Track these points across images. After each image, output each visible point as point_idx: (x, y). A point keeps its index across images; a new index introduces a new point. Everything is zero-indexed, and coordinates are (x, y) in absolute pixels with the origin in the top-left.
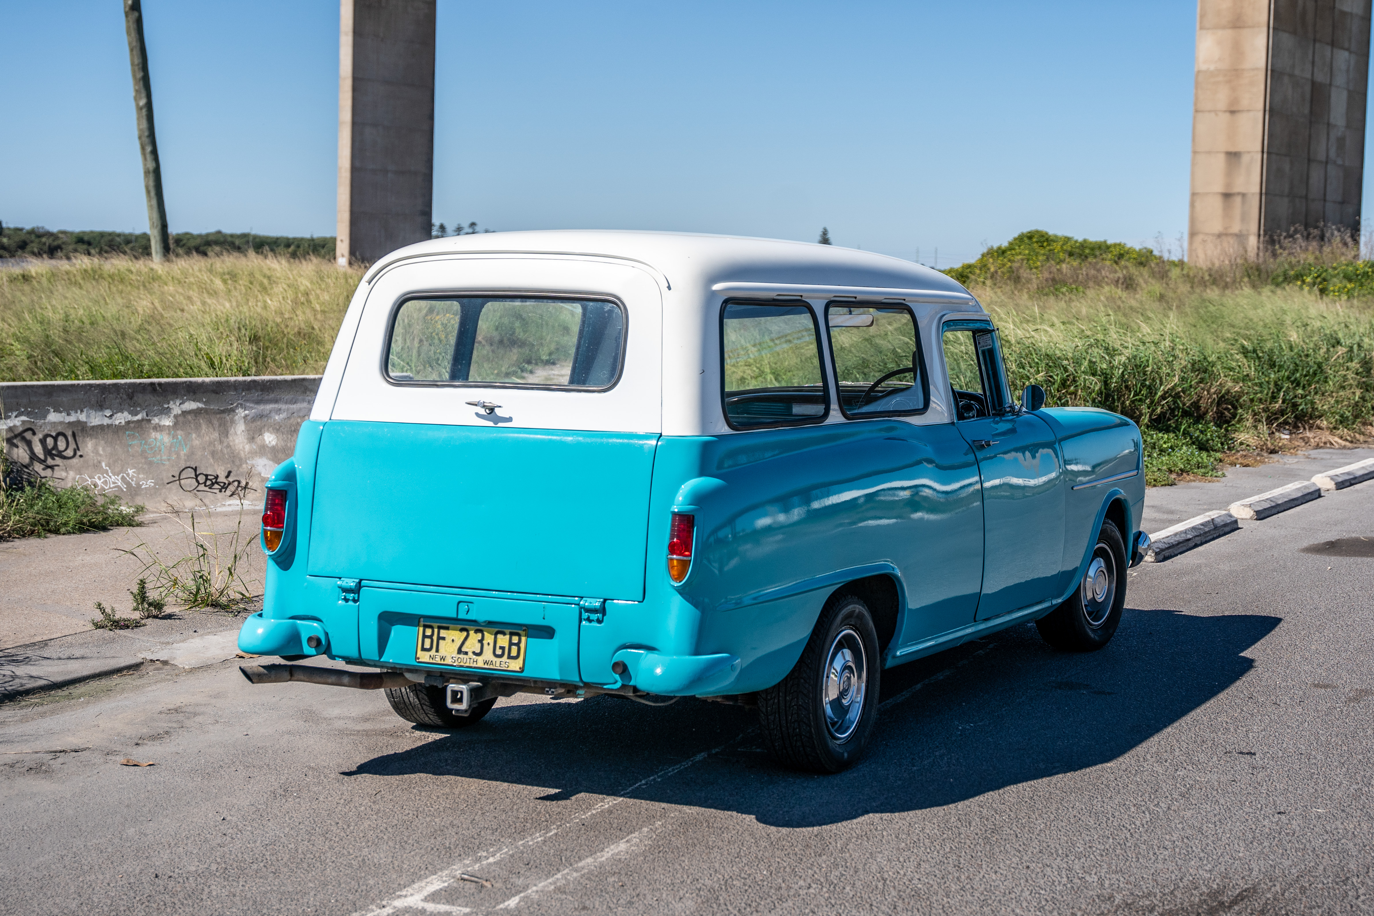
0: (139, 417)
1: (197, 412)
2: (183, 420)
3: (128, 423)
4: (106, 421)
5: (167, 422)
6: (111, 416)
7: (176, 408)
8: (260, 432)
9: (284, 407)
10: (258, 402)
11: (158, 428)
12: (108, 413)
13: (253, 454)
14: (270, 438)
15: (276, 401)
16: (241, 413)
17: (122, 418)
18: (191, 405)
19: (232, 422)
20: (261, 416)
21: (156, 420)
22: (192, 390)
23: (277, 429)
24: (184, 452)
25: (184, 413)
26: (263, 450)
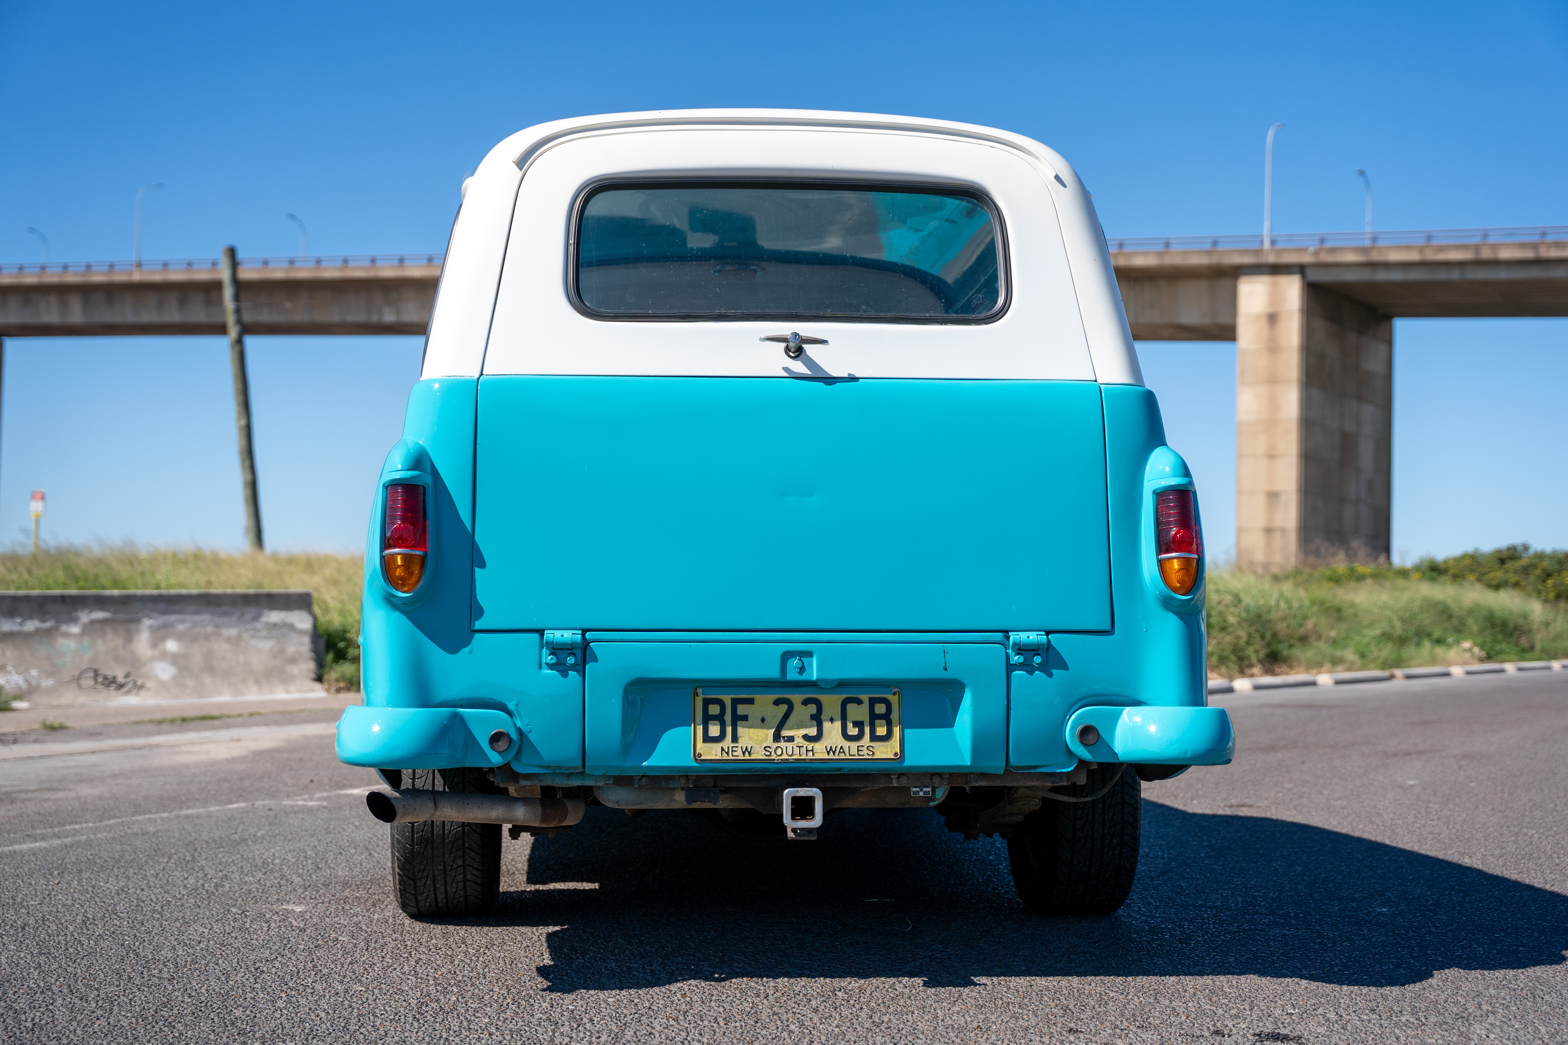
0: (48, 624)
1: (104, 622)
2: (91, 628)
3: (38, 631)
4: (16, 628)
5: (75, 629)
6: (21, 624)
7: (85, 617)
8: (163, 639)
9: (187, 617)
10: (164, 612)
11: (66, 635)
12: (18, 620)
13: (154, 659)
14: (172, 646)
15: (180, 612)
16: (147, 622)
17: (31, 625)
18: (99, 615)
19: (138, 631)
20: (165, 626)
21: (64, 628)
22: (101, 602)
23: (180, 637)
24: (88, 656)
25: (93, 622)
26: (163, 656)
